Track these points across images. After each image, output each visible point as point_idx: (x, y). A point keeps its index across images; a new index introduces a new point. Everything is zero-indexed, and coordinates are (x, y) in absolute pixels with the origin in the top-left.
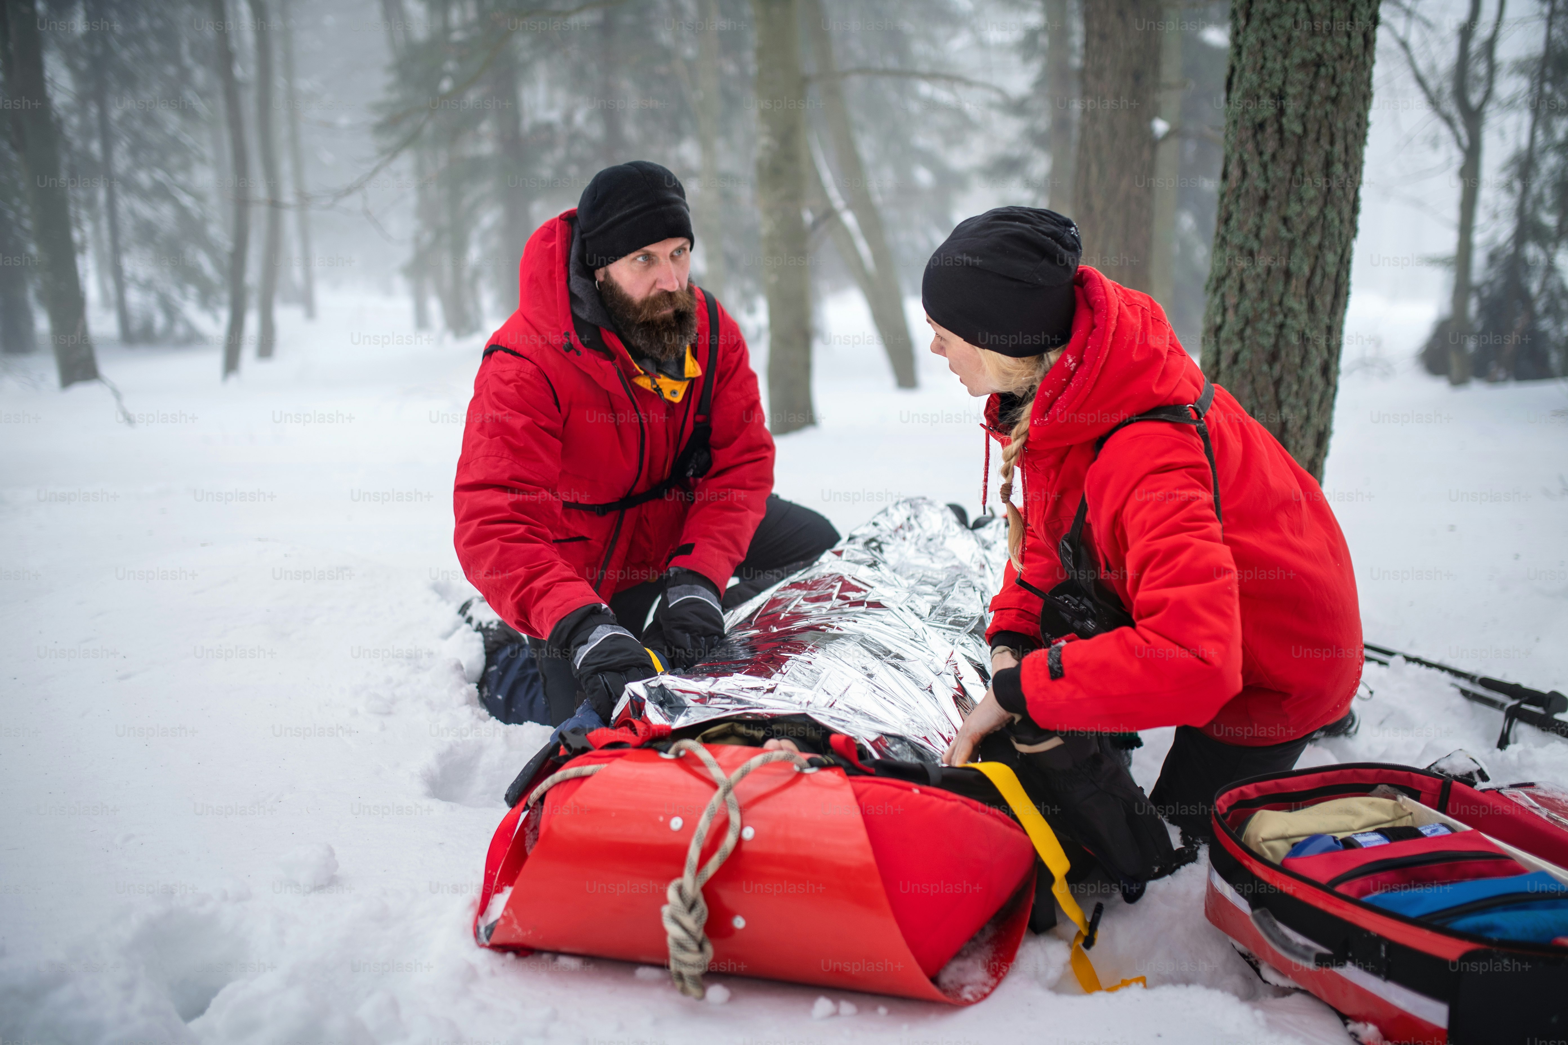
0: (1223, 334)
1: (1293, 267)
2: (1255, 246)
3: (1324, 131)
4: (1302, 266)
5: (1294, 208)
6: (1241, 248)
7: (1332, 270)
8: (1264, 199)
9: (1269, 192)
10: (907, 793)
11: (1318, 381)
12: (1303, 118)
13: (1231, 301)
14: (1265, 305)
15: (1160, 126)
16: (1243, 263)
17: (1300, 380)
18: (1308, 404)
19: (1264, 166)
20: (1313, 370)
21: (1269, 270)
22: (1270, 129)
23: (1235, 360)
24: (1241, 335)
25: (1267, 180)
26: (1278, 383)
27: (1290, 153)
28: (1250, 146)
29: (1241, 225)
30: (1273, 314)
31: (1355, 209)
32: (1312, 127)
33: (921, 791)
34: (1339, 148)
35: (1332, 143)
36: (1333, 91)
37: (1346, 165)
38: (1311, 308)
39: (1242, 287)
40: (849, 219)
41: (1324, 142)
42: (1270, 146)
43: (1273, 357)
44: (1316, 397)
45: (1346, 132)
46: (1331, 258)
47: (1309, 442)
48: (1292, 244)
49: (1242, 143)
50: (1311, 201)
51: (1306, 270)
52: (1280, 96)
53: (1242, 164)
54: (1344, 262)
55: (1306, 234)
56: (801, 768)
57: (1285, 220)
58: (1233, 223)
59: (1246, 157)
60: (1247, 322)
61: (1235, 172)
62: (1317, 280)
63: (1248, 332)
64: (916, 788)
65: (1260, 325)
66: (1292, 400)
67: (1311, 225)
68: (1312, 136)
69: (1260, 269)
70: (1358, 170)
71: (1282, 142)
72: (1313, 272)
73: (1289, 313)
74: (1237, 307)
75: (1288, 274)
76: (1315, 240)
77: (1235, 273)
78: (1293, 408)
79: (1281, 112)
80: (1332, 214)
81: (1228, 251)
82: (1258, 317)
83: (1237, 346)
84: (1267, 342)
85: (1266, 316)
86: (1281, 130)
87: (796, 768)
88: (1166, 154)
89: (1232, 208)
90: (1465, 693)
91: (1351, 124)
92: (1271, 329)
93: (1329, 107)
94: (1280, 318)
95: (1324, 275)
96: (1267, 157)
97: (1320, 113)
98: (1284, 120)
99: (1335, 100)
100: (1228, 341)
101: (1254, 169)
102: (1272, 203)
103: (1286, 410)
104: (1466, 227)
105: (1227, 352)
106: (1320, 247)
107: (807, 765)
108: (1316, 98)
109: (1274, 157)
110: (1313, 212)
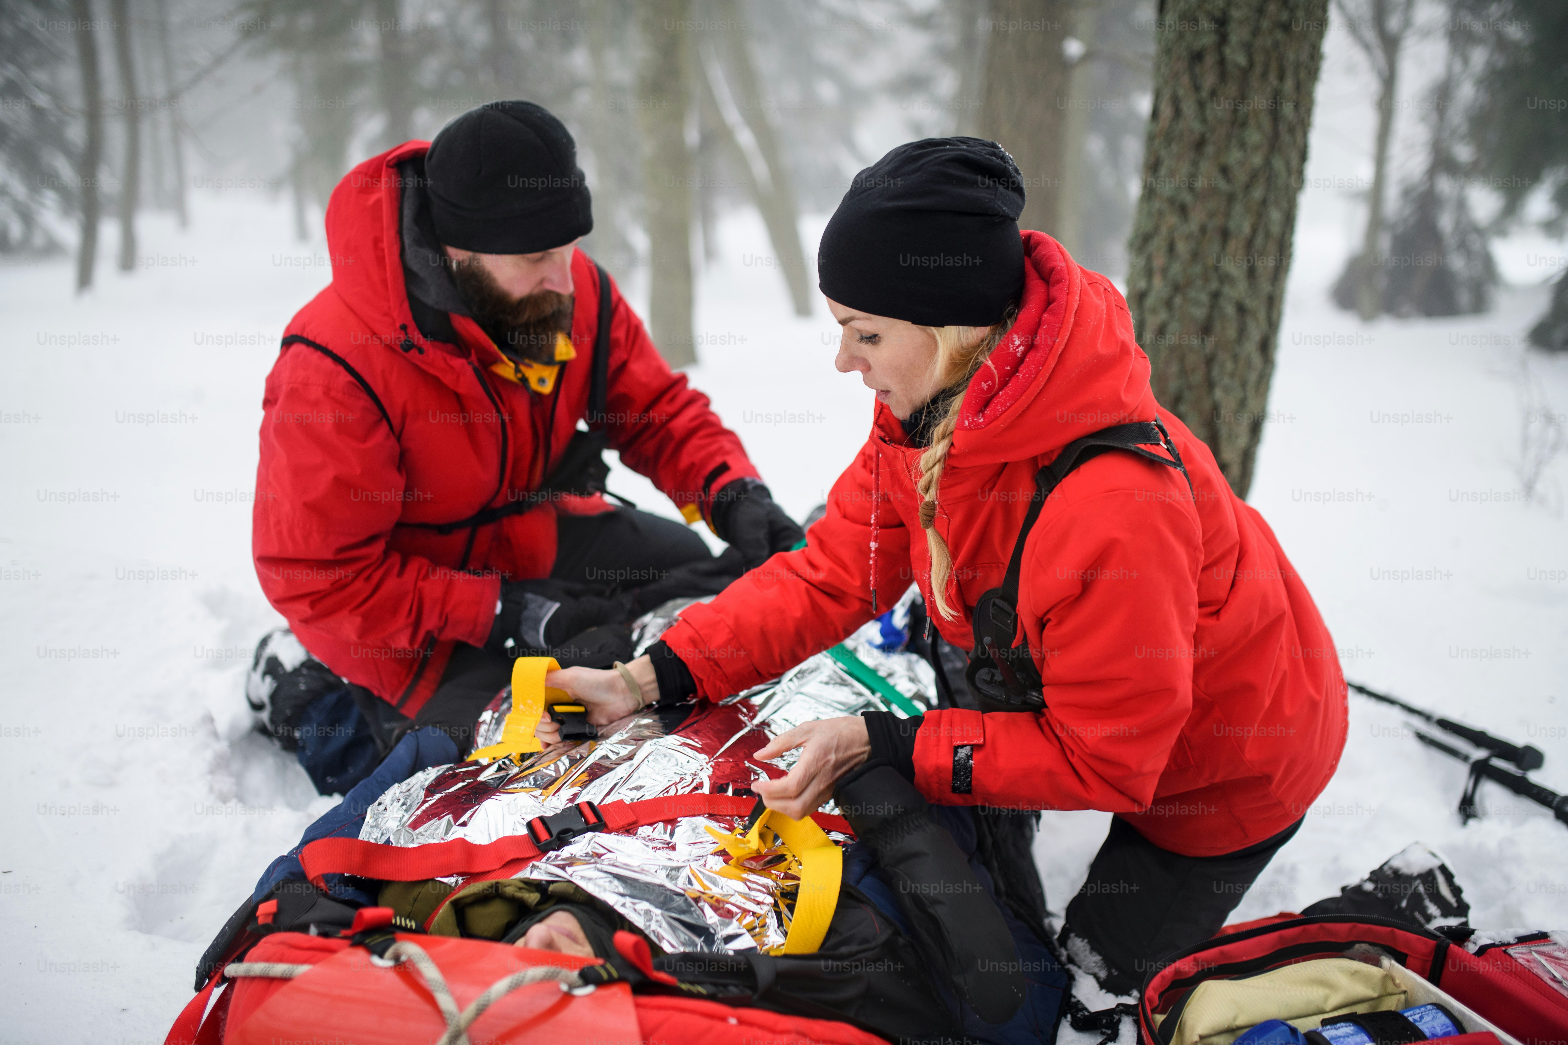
0: (1150, 301)
1: (1232, 225)
2: (1188, 198)
3: (1274, 65)
4: (1241, 224)
5: (1234, 156)
6: (1171, 201)
7: (1275, 229)
8: (1200, 145)
9: (1208, 135)
10: (719, 1025)
11: (1257, 359)
12: (1248, 48)
13: (1159, 262)
14: (1197, 269)
15: (1074, 48)
16: (1172, 219)
17: (1235, 358)
18: (1244, 385)
19: (1201, 105)
20: (1251, 347)
21: (1203, 229)
22: (1210, 60)
23: (1161, 331)
24: (1169, 304)
25: (1204, 121)
26: (1210, 361)
27: (1232, 89)
28: (1185, 79)
29: (1172, 174)
30: (1206, 280)
31: (1303, 156)
32: (1259, 59)
33: (741, 1022)
34: (1289, 85)
35: (1281, 77)
36: (1285, 16)
37: (1296, 107)
38: (1251, 273)
39: (1171, 248)
40: (745, 138)
41: (1273, 78)
42: (1209, 80)
43: (1206, 329)
44: (1253, 377)
45: (1298, 66)
46: (1275, 215)
47: (1243, 430)
48: (1231, 198)
49: (1176, 76)
50: (1256, 148)
51: (1247, 228)
52: (1222, 22)
53: (1176, 103)
54: (1289, 220)
55: (1248, 187)
56: (572, 987)
57: (1225, 171)
58: (1163, 171)
59: (1181, 92)
60: (1177, 288)
61: (1166, 111)
62: (1259, 240)
63: (1178, 300)
64: (733, 1016)
65: (1192, 293)
66: (1226, 381)
67: (1254, 177)
68: (1258, 69)
69: (1193, 226)
70: (1309, 112)
71: (1223, 76)
72: (1254, 231)
73: (1225, 279)
74: (1164, 271)
75: (1225, 234)
76: (1258, 193)
77: (1164, 230)
78: (1227, 390)
79: (1223, 39)
80: (1278, 164)
81: (1157, 205)
82: (1189, 283)
83: (1163, 316)
84: (1199, 313)
85: (1199, 282)
86: (1222, 62)
87: (564, 987)
88: (1080, 80)
89: (1163, 153)
90: (1421, 737)
91: (1304, 56)
92: (1204, 298)
93: (1279, 35)
94: (1214, 285)
95: (1267, 235)
96: (1205, 94)
97: (1269, 42)
98: (1228, 51)
99: (1286, 28)
100: (1154, 311)
101: (1189, 108)
102: (1210, 149)
103: (1218, 394)
104: (1381, 159)
105: (1153, 322)
106: (1264, 202)
107: (580, 982)
108: (1265, 24)
109: (1213, 94)
110: (1257, 160)
